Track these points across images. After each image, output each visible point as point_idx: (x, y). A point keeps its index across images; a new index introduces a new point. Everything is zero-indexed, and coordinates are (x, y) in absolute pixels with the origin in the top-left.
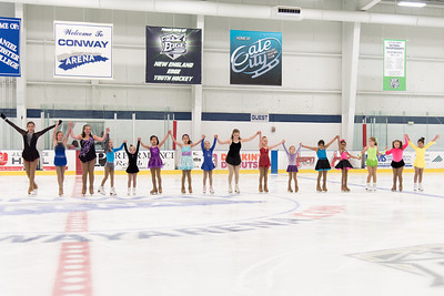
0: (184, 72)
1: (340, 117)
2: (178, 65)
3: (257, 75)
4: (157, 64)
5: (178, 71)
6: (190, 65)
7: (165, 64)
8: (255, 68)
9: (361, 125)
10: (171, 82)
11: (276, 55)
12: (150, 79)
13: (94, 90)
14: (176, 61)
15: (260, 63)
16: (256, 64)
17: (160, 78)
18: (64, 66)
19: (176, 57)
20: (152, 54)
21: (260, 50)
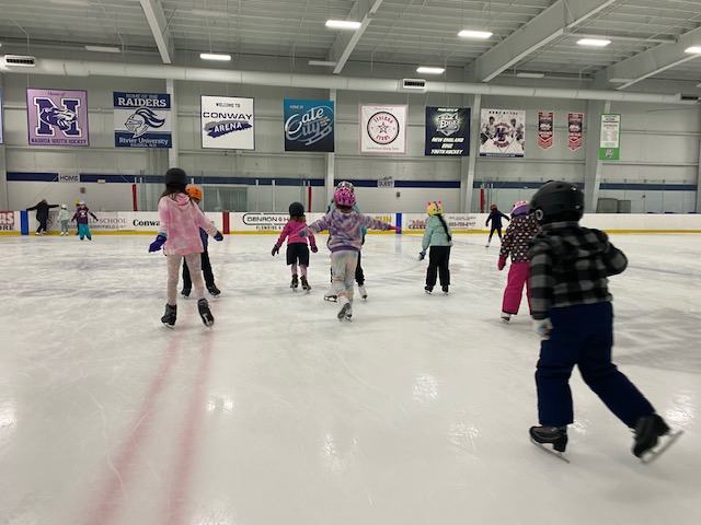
0: (456, 146)
1: (459, 183)
2: (451, 140)
3: (311, 142)
4: (434, 140)
5: (450, 146)
6: (461, 140)
7: (440, 140)
8: (309, 136)
9: (479, 190)
10: (445, 155)
11: (328, 123)
12: (428, 153)
13: (238, 158)
14: (449, 137)
15: (314, 131)
16: (309, 132)
17: (436, 151)
18: (214, 134)
19: (450, 133)
20: (431, 131)
21: (313, 118)
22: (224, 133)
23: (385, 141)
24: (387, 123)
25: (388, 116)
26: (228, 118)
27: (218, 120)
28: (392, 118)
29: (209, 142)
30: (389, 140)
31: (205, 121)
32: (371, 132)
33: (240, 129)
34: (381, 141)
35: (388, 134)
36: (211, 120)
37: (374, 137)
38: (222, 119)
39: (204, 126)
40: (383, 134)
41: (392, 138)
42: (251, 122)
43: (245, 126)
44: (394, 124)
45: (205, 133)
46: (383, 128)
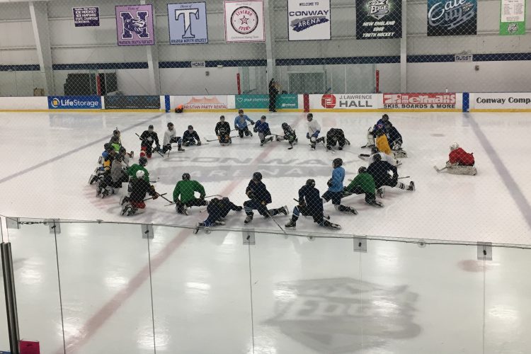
0: (387, 29)
2: (382, 23)
3: (453, 27)
4: (365, 24)
5: (382, 29)
6: (393, 23)
7: (371, 24)
10: (375, 38)
11: (471, 7)
12: (359, 36)
14: (380, 21)
17: (368, 35)
18: (298, 29)
19: (380, 17)
21: (455, 5)
22: (307, 26)
23: (246, 31)
24: (247, 16)
25: (248, 10)
26: (309, 15)
27: (301, 17)
28: (251, 12)
29: (294, 35)
30: (249, 30)
31: (291, 19)
32: (234, 23)
33: (319, 23)
34: (243, 31)
35: (249, 25)
36: (295, 18)
37: (237, 27)
38: (304, 16)
39: (290, 23)
40: (245, 25)
41: (252, 27)
42: (328, 17)
43: (323, 20)
44: (253, 16)
45: (291, 28)
46: (244, 21)
